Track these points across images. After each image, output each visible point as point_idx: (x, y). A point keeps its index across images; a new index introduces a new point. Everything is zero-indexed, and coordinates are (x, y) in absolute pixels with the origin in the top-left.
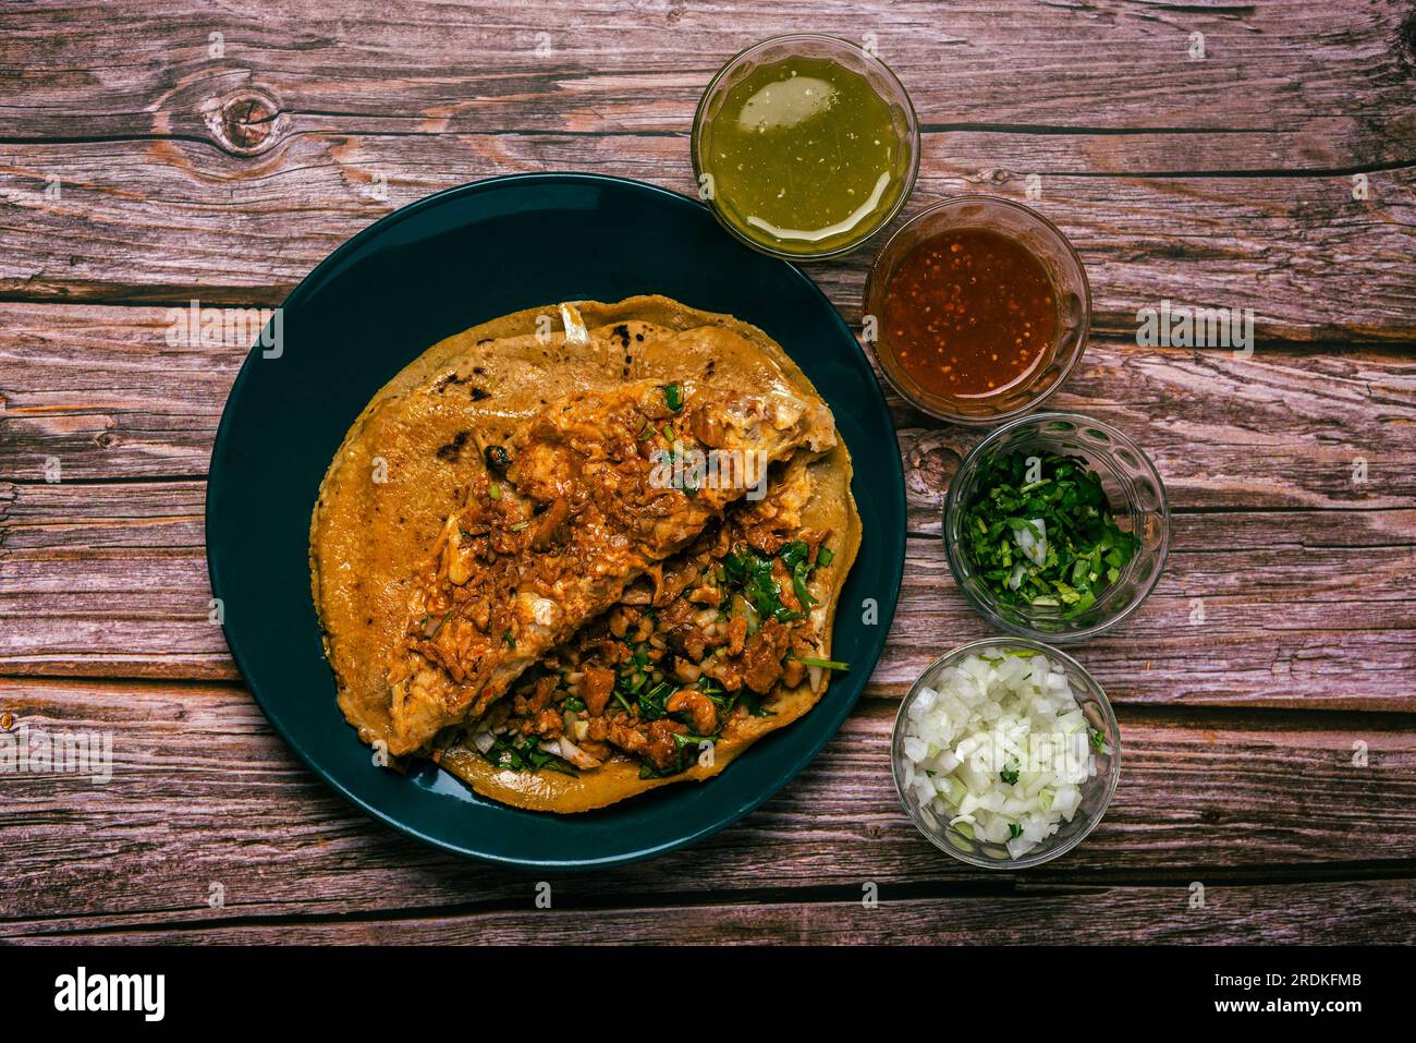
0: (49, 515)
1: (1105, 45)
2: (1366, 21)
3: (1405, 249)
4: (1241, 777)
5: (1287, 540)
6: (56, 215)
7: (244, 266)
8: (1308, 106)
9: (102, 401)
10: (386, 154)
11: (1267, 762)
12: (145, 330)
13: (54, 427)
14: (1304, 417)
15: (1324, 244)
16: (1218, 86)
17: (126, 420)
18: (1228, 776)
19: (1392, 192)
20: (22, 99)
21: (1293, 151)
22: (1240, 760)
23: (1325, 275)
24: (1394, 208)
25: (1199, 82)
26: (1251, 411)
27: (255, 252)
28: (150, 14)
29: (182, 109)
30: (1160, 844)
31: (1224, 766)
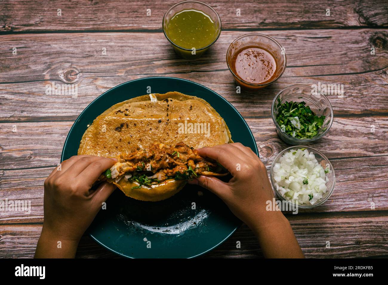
0: (13, 178)
1: (295, 47)
2: (360, 38)
3: (381, 90)
4: (364, 231)
5: (365, 165)
6: (18, 100)
7: (70, 111)
8: (349, 58)
9: (29, 147)
10: (108, 81)
11: (371, 226)
12: (42, 128)
13: (15, 155)
14: (363, 133)
15: (360, 90)
16: (326, 55)
17: (36, 152)
18: (360, 231)
19: (375, 77)
20: (9, 73)
21: (347, 69)
22: (363, 226)
23: (362, 98)
24: (376, 81)
25: (320, 54)
26: (349, 132)
27: (73, 107)
28: (44, 51)
29: (53, 73)
30: (344, 252)
31: (359, 228)
